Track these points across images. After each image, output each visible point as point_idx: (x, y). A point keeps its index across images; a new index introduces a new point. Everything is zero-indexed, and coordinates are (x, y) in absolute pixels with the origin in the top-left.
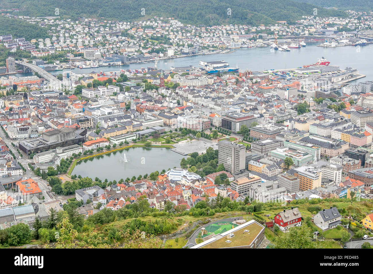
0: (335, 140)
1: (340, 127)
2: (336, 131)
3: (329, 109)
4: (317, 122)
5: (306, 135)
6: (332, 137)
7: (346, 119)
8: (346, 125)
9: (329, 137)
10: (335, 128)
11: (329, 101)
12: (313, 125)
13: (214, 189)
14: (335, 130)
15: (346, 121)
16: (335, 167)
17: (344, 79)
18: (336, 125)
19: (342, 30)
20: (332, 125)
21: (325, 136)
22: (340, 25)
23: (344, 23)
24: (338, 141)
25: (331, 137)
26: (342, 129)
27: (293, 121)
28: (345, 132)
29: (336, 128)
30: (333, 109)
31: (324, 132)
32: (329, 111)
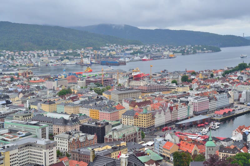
2: (84, 108)
12: (60, 104)
27: (39, 104)
28: (94, 108)
32: (88, 92)
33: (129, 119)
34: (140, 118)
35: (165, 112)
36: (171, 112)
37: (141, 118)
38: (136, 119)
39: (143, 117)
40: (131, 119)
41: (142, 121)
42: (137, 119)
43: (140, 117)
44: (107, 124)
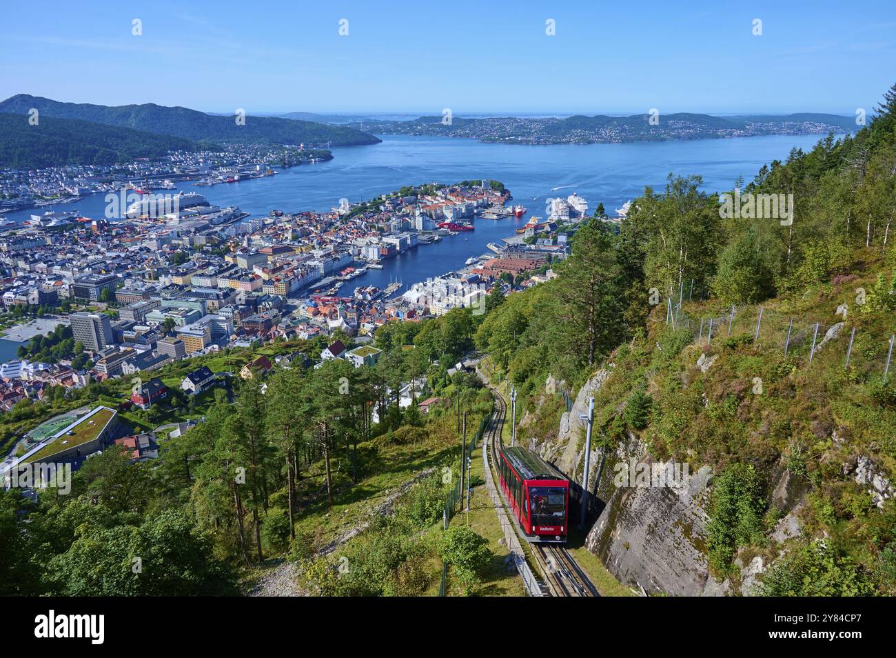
0: (221, 289)
1: (227, 274)
4: (200, 272)
5: (186, 289)
6: (219, 286)
7: (232, 263)
8: (232, 271)
9: (215, 287)
10: (222, 275)
12: (195, 276)
13: (71, 377)
14: (221, 278)
15: (232, 266)
16: (224, 318)
18: (221, 272)
20: (216, 274)
21: (210, 286)
24: (225, 289)
25: (217, 286)
26: (228, 276)
27: (170, 276)
28: (233, 278)
30: (217, 255)
31: (207, 282)
32: (212, 257)
33: (269, 288)
34: (279, 286)
35: (298, 278)
40: (271, 287)
41: (282, 287)
42: (277, 287)
44: (258, 296)
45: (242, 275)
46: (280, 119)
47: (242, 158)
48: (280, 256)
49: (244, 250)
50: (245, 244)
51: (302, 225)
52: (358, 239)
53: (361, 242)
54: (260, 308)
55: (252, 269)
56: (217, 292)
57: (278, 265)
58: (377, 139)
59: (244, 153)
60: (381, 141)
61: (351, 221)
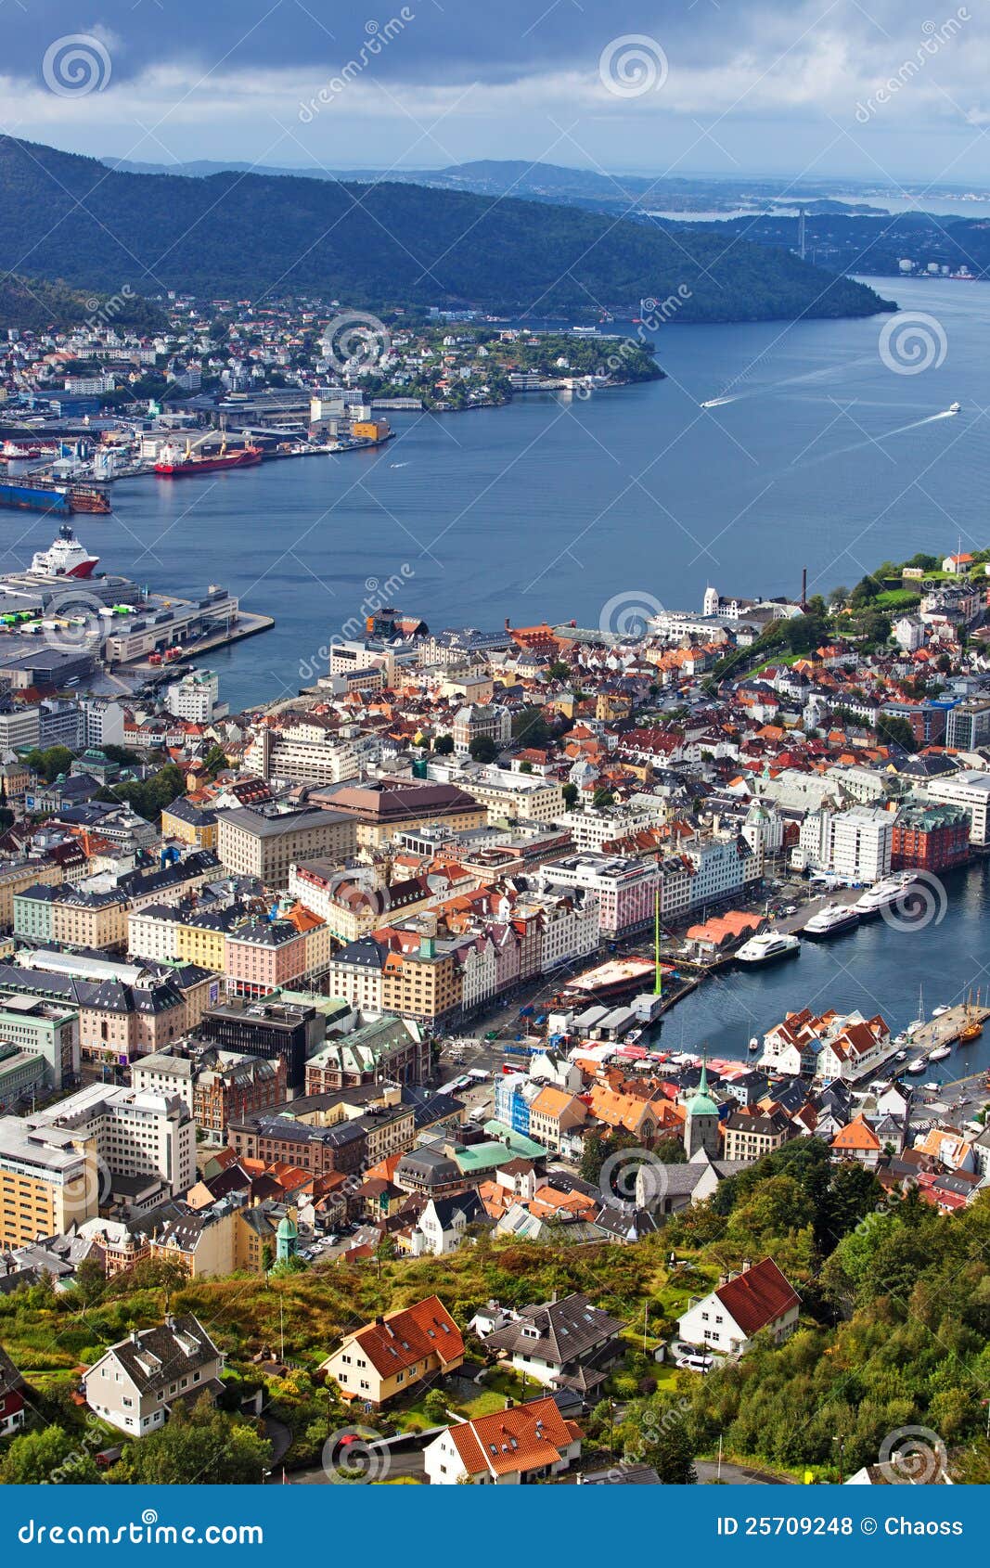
0: (145, 966)
1: (170, 896)
2: (149, 918)
3: (105, 806)
4: (52, 876)
6: (135, 950)
7: (196, 850)
9: (117, 953)
10: (145, 902)
11: (101, 763)
12: (28, 893)
14: (143, 913)
15: (195, 865)
17: (170, 640)
19: (142, 392)
21: (94, 946)
22: (132, 368)
23: (150, 357)
24: (163, 969)
25: (125, 948)
26: (176, 903)
28: (197, 920)
29: (150, 903)
30: (127, 804)
31: (89, 928)
32: (108, 813)
33: (360, 979)
34: (407, 976)
35: (496, 945)
36: (519, 942)
37: (413, 977)
38: (392, 982)
39: (424, 974)
40: (370, 979)
41: (418, 982)
42: (398, 978)
43: (409, 972)
44: (311, 1014)
45: (239, 909)
46: (425, 192)
47: (249, 363)
48: (416, 832)
49: (254, 793)
50: (253, 761)
51: (516, 691)
52: (788, 775)
53: (797, 789)
54: (316, 1072)
55: (284, 884)
56: (129, 975)
57: (402, 874)
58: (878, 300)
59: (255, 341)
60: (892, 308)
61: (753, 688)
